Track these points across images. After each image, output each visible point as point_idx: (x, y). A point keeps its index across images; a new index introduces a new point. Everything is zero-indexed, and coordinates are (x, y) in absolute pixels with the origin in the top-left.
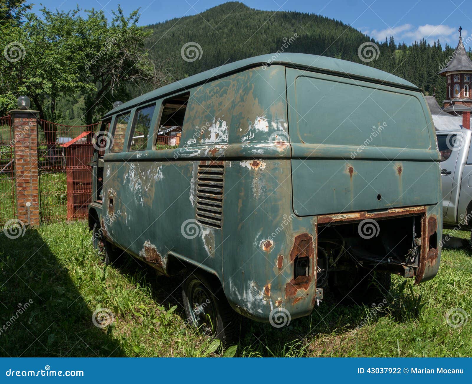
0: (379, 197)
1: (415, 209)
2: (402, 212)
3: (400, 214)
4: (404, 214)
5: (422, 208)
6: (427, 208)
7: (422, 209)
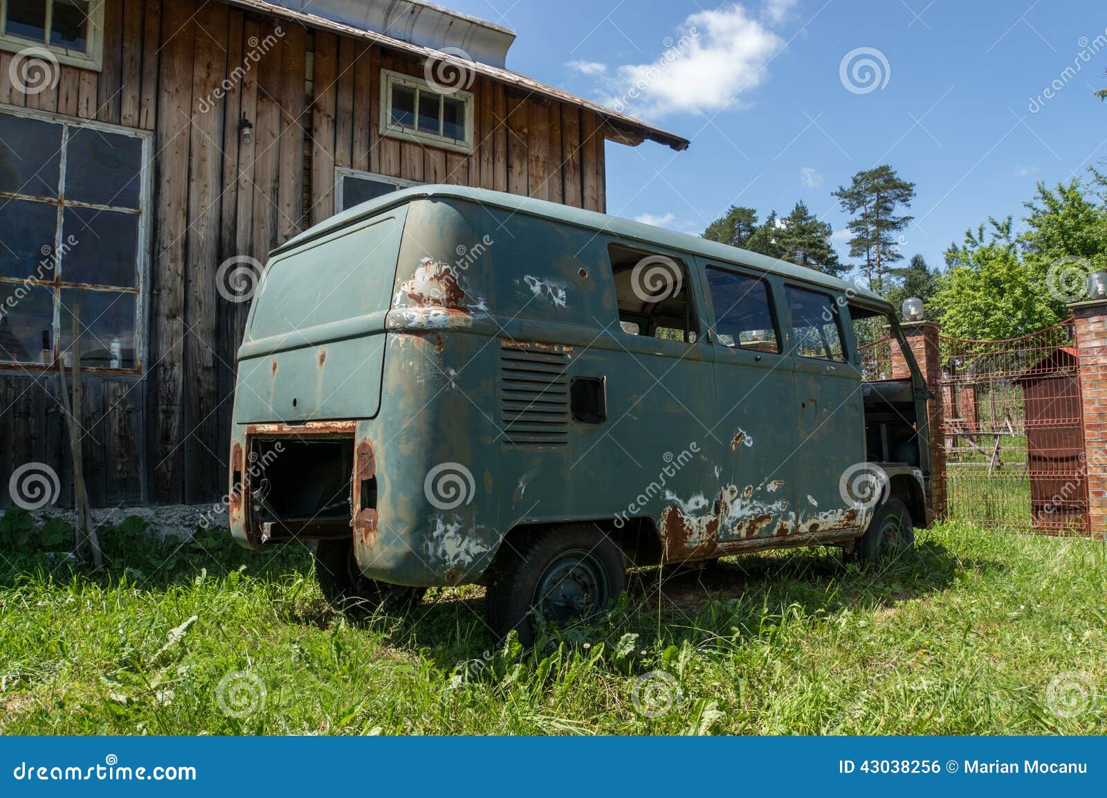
0: (295, 402)
1: (339, 425)
2: (322, 428)
3: (318, 432)
4: (323, 432)
5: (349, 424)
6: (358, 424)
7: (350, 427)
